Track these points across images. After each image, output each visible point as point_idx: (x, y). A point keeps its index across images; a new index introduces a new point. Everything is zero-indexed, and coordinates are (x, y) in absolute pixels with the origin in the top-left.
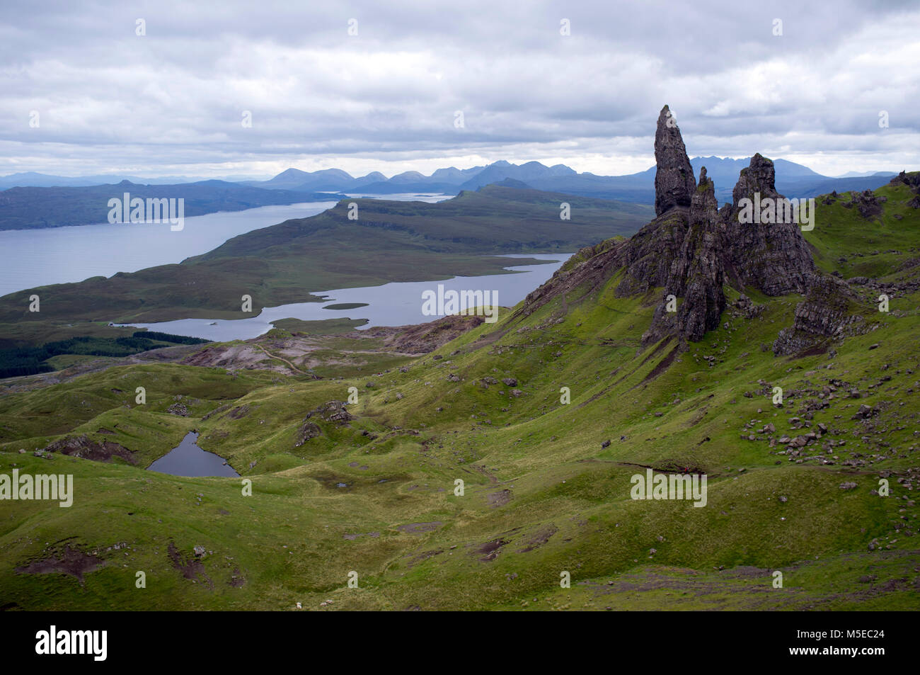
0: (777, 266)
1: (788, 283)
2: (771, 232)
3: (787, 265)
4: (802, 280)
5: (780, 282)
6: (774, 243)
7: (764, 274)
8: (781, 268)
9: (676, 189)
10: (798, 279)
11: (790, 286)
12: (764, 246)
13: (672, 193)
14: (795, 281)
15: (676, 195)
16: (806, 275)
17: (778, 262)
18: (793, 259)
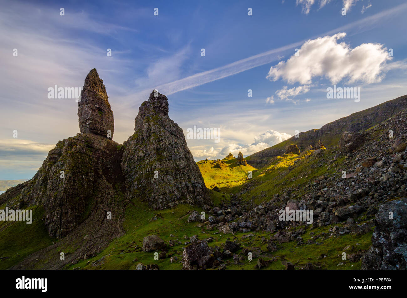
0: (166, 175)
1: (177, 193)
2: (161, 144)
3: (176, 175)
4: (191, 189)
5: (168, 191)
6: (165, 154)
7: (151, 185)
8: (170, 177)
9: (89, 119)
10: (187, 187)
11: (179, 196)
12: (154, 157)
13: (86, 123)
14: (185, 190)
15: (89, 124)
16: (196, 184)
17: (167, 171)
18: (183, 169)
